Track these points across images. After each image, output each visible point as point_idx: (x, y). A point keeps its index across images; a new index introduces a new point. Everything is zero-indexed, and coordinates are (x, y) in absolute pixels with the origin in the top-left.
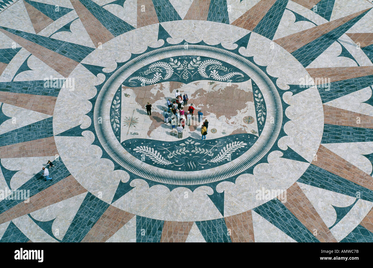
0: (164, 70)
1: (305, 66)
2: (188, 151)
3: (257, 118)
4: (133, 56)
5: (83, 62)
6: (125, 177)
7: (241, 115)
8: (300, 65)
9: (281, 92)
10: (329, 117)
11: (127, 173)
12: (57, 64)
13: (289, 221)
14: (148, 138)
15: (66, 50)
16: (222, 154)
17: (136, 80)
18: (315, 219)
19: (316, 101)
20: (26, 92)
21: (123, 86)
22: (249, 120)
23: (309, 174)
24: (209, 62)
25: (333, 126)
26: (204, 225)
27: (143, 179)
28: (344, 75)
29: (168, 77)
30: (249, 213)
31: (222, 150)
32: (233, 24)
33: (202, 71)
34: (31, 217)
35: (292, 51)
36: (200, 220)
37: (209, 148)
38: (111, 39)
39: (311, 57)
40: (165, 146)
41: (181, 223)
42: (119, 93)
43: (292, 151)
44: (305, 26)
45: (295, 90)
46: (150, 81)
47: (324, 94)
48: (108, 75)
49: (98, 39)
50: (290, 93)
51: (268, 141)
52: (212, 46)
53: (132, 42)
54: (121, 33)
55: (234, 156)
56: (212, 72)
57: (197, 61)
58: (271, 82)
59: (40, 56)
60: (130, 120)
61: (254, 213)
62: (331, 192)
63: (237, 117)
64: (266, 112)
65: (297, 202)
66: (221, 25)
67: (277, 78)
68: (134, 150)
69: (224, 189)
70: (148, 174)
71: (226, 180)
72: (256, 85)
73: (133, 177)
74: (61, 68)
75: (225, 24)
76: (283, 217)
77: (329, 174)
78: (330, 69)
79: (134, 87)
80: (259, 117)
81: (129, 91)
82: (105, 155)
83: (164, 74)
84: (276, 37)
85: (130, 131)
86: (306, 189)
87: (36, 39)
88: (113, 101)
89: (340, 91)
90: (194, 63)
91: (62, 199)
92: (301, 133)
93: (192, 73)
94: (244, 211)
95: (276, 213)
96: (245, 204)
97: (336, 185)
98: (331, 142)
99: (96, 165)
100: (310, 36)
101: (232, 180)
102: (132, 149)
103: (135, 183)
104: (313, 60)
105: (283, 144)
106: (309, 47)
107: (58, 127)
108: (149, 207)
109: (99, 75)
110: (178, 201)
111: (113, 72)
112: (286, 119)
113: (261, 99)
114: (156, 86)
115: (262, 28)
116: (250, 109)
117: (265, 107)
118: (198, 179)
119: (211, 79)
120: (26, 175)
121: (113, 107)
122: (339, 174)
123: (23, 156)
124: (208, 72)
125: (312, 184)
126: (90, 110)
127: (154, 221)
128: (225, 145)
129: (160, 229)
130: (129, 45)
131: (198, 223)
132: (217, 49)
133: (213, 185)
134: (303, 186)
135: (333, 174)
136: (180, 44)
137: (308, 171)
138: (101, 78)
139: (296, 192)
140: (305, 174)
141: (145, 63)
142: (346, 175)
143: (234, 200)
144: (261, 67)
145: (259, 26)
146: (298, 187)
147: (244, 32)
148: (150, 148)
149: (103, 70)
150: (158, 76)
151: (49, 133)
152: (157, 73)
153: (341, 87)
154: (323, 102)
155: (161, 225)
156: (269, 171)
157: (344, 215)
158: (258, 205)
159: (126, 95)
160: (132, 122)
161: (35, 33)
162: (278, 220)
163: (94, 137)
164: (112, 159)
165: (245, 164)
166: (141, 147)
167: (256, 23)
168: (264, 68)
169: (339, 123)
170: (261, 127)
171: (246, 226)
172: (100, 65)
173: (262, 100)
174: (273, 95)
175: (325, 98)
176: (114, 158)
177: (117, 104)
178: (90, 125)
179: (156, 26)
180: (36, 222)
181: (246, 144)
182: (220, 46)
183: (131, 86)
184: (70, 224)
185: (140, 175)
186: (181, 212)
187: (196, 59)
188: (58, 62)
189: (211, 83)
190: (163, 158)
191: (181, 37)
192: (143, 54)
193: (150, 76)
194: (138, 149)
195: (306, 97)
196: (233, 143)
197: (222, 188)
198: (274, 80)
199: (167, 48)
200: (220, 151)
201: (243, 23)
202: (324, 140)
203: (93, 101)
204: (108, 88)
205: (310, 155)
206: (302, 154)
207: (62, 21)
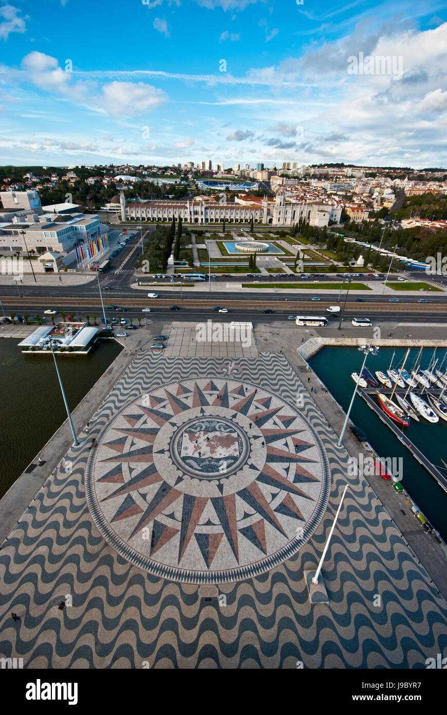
0: (202, 426)
1: (259, 428)
2: (209, 463)
3: (239, 449)
4: (189, 420)
5: (169, 421)
6: (181, 474)
7: (233, 447)
8: (257, 427)
9: (249, 438)
10: (269, 451)
11: (182, 472)
13: (252, 499)
14: (192, 456)
15: (163, 416)
17: (190, 430)
18: (262, 499)
20: (144, 433)
21: (184, 432)
22: (235, 450)
23: (260, 476)
24: (220, 424)
25: (271, 455)
26: (214, 500)
27: (189, 475)
28: (275, 432)
30: (234, 494)
32: (231, 409)
33: (217, 427)
34: (138, 491)
37: (218, 462)
38: (181, 412)
39: (261, 424)
41: (203, 498)
42: (182, 435)
43: (254, 465)
44: (260, 411)
45: (255, 438)
46: (195, 431)
48: (178, 427)
49: (176, 412)
50: (253, 439)
51: (243, 460)
52: (222, 417)
53: (190, 414)
54: (186, 410)
55: (229, 466)
56: (221, 428)
58: (245, 434)
59: (152, 418)
61: (236, 494)
62: (270, 486)
63: (230, 448)
64: (243, 447)
65: (255, 490)
66: (225, 409)
69: (224, 482)
70: (191, 473)
71: (225, 478)
72: (239, 435)
73: (184, 474)
74: (160, 423)
75: (227, 408)
78: (269, 429)
81: (187, 435)
82: (173, 463)
83: (201, 428)
84: (247, 415)
85: (185, 452)
86: (259, 484)
87: (151, 411)
88: (179, 438)
89: (273, 439)
90: (214, 424)
91: (152, 483)
92: (257, 457)
93: (213, 428)
94: (232, 493)
95: (246, 495)
96: (232, 490)
97: (272, 483)
98: (269, 462)
99: (169, 468)
101: (227, 478)
102: (185, 461)
103: (185, 477)
105: (249, 462)
107: (155, 449)
108: (190, 489)
110: (203, 487)
111: (181, 426)
112: (251, 451)
113: (241, 441)
115: (242, 411)
116: (236, 445)
117: (243, 445)
118: (212, 477)
119: (221, 431)
120: (139, 471)
121: (179, 441)
122: (273, 477)
123: (139, 462)
124: (219, 428)
125: (262, 482)
126: (169, 442)
129: (194, 501)
130: (188, 415)
131: (211, 498)
133: (219, 480)
134: (258, 482)
135: (270, 477)
136: (209, 416)
138: (176, 428)
139: (255, 485)
140: (258, 476)
141: (194, 423)
142: (276, 478)
143: (228, 488)
146: (256, 483)
147: (235, 412)
148: (192, 461)
149: (177, 425)
151: (151, 452)
152: (199, 427)
155: (194, 499)
156: (243, 474)
157: (275, 497)
158: (238, 491)
159: (185, 436)
160: (186, 448)
162: (248, 499)
163: (170, 454)
164: (176, 465)
165: (233, 470)
167: (240, 409)
168: (242, 428)
169: (273, 453)
170: (240, 454)
171: (232, 501)
172: (176, 422)
174: (246, 439)
177: (181, 440)
178: (168, 449)
179: (200, 408)
180: (140, 494)
181: (234, 461)
182: (225, 417)
183: (187, 432)
184: (154, 495)
185: (187, 473)
186: (204, 492)
187: (215, 422)
188: (159, 421)
189: (220, 433)
190: (198, 466)
191: (210, 413)
192: (194, 419)
193: (196, 428)
194: (188, 461)
196: (228, 460)
199: (203, 417)
201: (235, 409)
202: (267, 461)
203: (171, 438)
204: (178, 433)
205: (261, 468)
206: (257, 467)
207: (163, 404)
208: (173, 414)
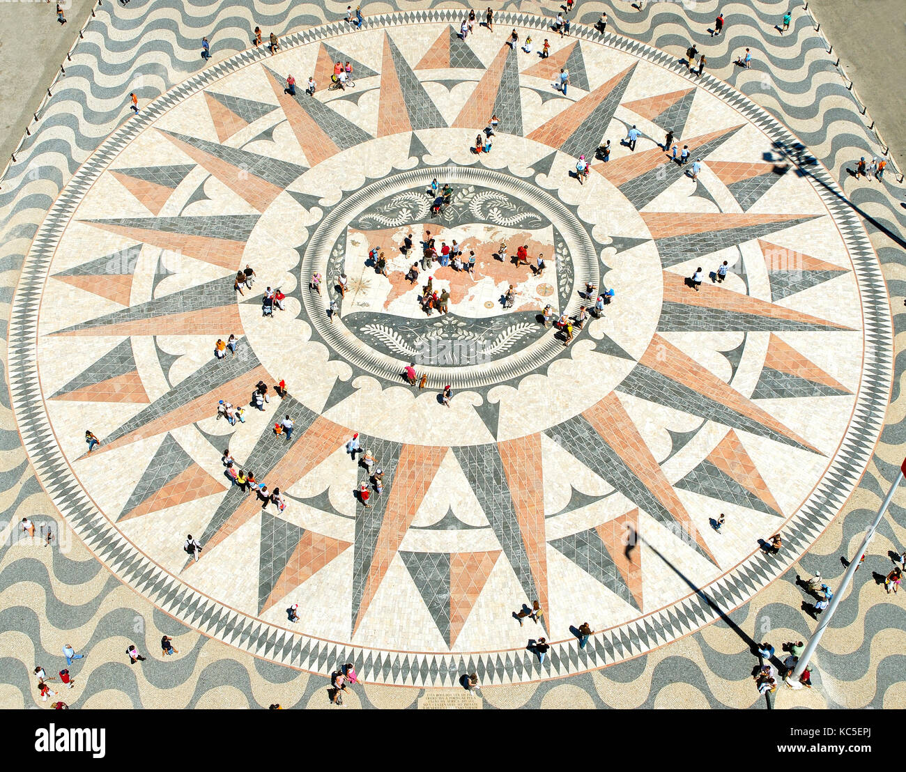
0: (416, 206)
1: (638, 209)
2: (447, 335)
3: (559, 287)
4: (369, 181)
5: (291, 188)
6: (345, 372)
8: (630, 207)
9: (600, 247)
10: (671, 291)
11: (348, 366)
12: (250, 191)
13: (599, 450)
14: (384, 312)
15: (264, 169)
16: (500, 341)
17: (371, 220)
18: (638, 450)
19: (652, 263)
20: (199, 234)
21: (349, 228)
22: (545, 290)
23: (634, 378)
24: (488, 195)
25: (677, 305)
26: (465, 453)
27: (373, 376)
28: (696, 225)
29: (421, 216)
30: (537, 436)
31: (500, 336)
32: (528, 137)
33: (475, 209)
34: (198, 428)
35: (619, 183)
36: (460, 445)
37: (481, 331)
38: (335, 153)
39: (647, 194)
40: (411, 326)
41: (429, 447)
42: (342, 239)
43: (610, 340)
45: (620, 246)
46: (393, 223)
47: (664, 254)
48: (326, 211)
49: (318, 156)
50: (613, 250)
52: (495, 170)
53: (368, 159)
54: (352, 144)
55: (519, 346)
56: (491, 211)
57: (469, 193)
58: (584, 231)
59: (224, 177)
60: (358, 283)
61: (544, 437)
62: (668, 409)
63: (526, 284)
64: (572, 277)
65: (614, 422)
66: (509, 139)
67: (594, 225)
68: (362, 329)
69: (500, 398)
70: (382, 368)
71: (505, 383)
72: (560, 235)
73: (357, 372)
74: (255, 197)
75: (516, 137)
76: (589, 444)
77: (666, 379)
78: (676, 214)
79: (367, 230)
80: (562, 286)
81: (359, 236)
82: (315, 337)
83: (415, 212)
85: (357, 300)
86: (627, 402)
87: (219, 151)
88: (333, 251)
89: (691, 250)
90: (464, 196)
92: (626, 313)
93: (460, 212)
94: (528, 433)
95: (579, 439)
96: (531, 422)
97: (676, 399)
98: (671, 329)
99: (301, 351)
100: (649, 162)
101: (514, 383)
102: (358, 328)
103: (360, 381)
104: (651, 199)
105: (597, 330)
106: (646, 179)
108: (380, 421)
109: (313, 209)
110: (426, 413)
111: (336, 206)
113: (566, 256)
114: (402, 229)
115: (574, 146)
117: (573, 270)
119: (489, 222)
120: (193, 362)
121: (332, 261)
122: (680, 380)
123: (190, 332)
124: (485, 211)
125: (638, 395)
126: (296, 264)
127: (387, 443)
128: (505, 328)
129: (396, 456)
130: (363, 165)
131: (456, 449)
132: (501, 175)
133: (484, 391)
134: (623, 396)
135: (671, 380)
136: (442, 165)
137: (633, 373)
138: (316, 213)
139: (613, 406)
140: (628, 378)
141: (386, 193)
142: (690, 382)
143: (515, 416)
144: (568, 206)
145: (570, 141)
146: (617, 399)
147: (546, 150)
148: (387, 328)
149: (320, 202)
150: (405, 215)
151: (230, 299)
152: (404, 210)
153: (693, 245)
154: (663, 266)
155: (397, 450)
156: (572, 372)
157: (683, 444)
158: (552, 425)
159: (354, 243)
160: (361, 286)
161: (218, 143)
162: (582, 448)
163: (300, 307)
164: (326, 344)
165: (536, 358)
166: (373, 325)
167: (565, 137)
168: (573, 208)
169: (685, 301)
170: (564, 302)
171: (530, 457)
172: (316, 193)
173: (568, 259)
174: (586, 251)
175: (667, 260)
176: (328, 342)
177: (339, 256)
178: (294, 288)
179: (408, 135)
180: (206, 435)
181: (538, 328)
182: (506, 170)
183: (362, 229)
184: (257, 441)
185: (368, 369)
186: (429, 430)
187: (467, 189)
188: (251, 188)
189: (489, 229)
190: (406, 344)
191: (445, 155)
192: (383, 178)
193: (394, 213)
194: (367, 329)
195: (636, 257)
196: (518, 325)
197: (496, 395)
198: (589, 228)
199: (421, 171)
200: (497, 337)
201: (545, 136)
202: (662, 327)
203: (301, 250)
204: (326, 231)
205: (637, 349)
206: (626, 347)
207: (261, 125)
208: (303, 162)
